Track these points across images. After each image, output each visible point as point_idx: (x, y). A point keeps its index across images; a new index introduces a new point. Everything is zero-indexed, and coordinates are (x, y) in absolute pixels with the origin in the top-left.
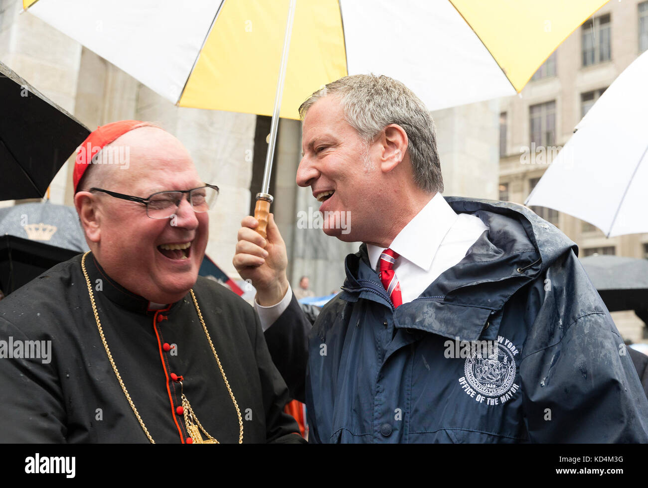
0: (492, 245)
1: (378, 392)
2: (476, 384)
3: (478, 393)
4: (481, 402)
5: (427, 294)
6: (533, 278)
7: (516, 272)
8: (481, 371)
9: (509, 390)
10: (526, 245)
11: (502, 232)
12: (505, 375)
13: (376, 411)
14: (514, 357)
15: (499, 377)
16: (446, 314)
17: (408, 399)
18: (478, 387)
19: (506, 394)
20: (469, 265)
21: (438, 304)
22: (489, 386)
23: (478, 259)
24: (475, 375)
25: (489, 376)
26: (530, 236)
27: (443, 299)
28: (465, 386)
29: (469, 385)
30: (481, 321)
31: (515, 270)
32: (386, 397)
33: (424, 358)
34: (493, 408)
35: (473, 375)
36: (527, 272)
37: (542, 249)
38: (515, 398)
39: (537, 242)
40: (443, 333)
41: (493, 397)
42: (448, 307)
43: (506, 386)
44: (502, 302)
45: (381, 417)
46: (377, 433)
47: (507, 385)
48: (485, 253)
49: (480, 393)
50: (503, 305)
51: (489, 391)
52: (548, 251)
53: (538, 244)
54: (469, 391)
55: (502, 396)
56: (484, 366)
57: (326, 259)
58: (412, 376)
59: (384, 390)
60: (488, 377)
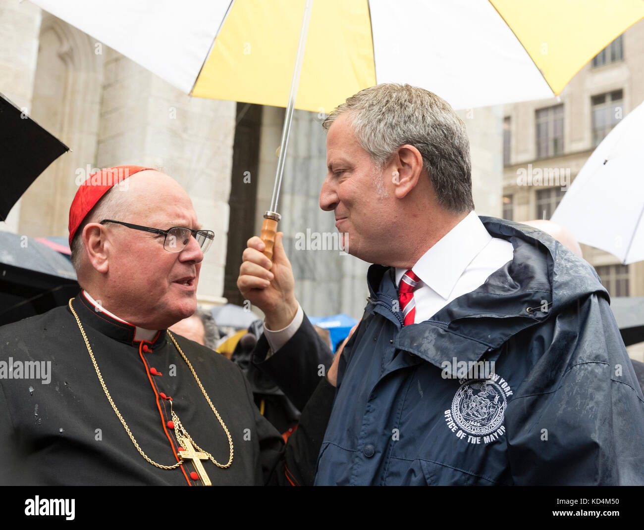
0: (509, 278)
1: (368, 411)
2: (460, 419)
3: (459, 429)
4: (461, 438)
5: (437, 317)
6: (540, 321)
7: (525, 311)
8: (468, 407)
9: (494, 432)
10: (542, 284)
11: (523, 265)
12: (492, 415)
13: (363, 431)
14: (507, 398)
15: (486, 416)
16: (446, 343)
17: (396, 423)
18: (461, 422)
19: (491, 435)
20: (481, 295)
21: (441, 331)
22: (472, 423)
23: (492, 290)
24: (460, 409)
25: (475, 413)
26: (550, 274)
27: (448, 327)
28: (449, 419)
29: (453, 418)
30: (476, 356)
31: (524, 310)
32: (374, 418)
33: (419, 384)
34: (473, 446)
35: (458, 410)
36: (536, 313)
37: (556, 292)
38: (500, 440)
39: (554, 282)
40: (436, 362)
41: (475, 436)
42: (449, 335)
43: (493, 427)
44: (501, 340)
45: (366, 438)
46: (359, 452)
47: (493, 425)
48: (501, 285)
49: (461, 429)
50: (502, 343)
51: (471, 429)
52: (563, 294)
53: (555, 285)
54: (451, 425)
55: (486, 435)
56: (472, 402)
57: (314, 279)
58: (405, 400)
59: (374, 410)
60: (473, 414)
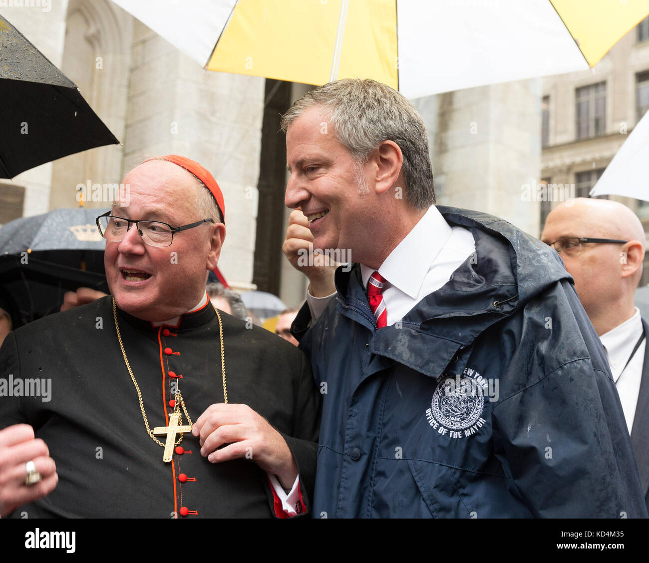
0: (474, 273)
1: (351, 416)
2: (440, 416)
3: (440, 425)
4: (443, 434)
5: (408, 318)
6: (507, 315)
7: (493, 305)
8: (447, 404)
9: (474, 425)
10: (506, 277)
11: (486, 259)
12: (471, 409)
13: (348, 435)
15: (465, 410)
16: (418, 344)
17: (380, 424)
18: (442, 419)
19: (471, 428)
20: (449, 292)
21: (413, 332)
22: (452, 419)
23: (458, 287)
24: (440, 407)
25: (454, 408)
26: (513, 267)
27: (419, 327)
28: (430, 417)
29: (433, 416)
30: (449, 355)
31: (491, 305)
32: (358, 421)
33: (397, 385)
34: (455, 441)
35: (438, 407)
36: (503, 307)
37: (522, 285)
38: (480, 432)
39: (518, 275)
40: (411, 364)
41: (456, 430)
42: (422, 335)
43: (472, 420)
44: (472, 337)
45: (351, 441)
46: (346, 456)
47: (472, 418)
48: (466, 280)
49: (442, 425)
50: (472, 340)
51: (452, 424)
52: (528, 287)
53: (519, 278)
54: (432, 422)
55: (466, 429)
56: (450, 399)
58: (386, 402)
59: (356, 414)
60: (452, 410)
